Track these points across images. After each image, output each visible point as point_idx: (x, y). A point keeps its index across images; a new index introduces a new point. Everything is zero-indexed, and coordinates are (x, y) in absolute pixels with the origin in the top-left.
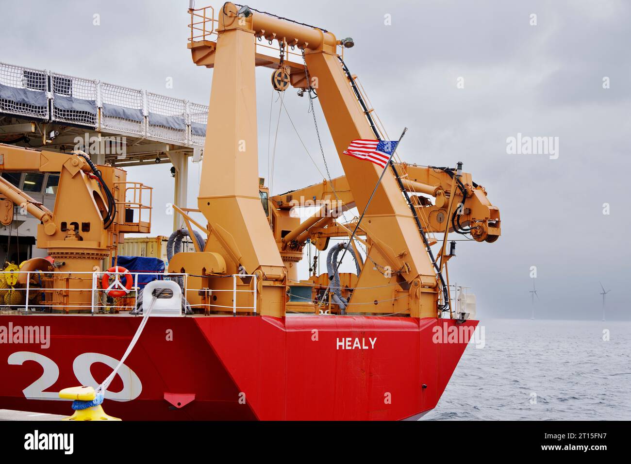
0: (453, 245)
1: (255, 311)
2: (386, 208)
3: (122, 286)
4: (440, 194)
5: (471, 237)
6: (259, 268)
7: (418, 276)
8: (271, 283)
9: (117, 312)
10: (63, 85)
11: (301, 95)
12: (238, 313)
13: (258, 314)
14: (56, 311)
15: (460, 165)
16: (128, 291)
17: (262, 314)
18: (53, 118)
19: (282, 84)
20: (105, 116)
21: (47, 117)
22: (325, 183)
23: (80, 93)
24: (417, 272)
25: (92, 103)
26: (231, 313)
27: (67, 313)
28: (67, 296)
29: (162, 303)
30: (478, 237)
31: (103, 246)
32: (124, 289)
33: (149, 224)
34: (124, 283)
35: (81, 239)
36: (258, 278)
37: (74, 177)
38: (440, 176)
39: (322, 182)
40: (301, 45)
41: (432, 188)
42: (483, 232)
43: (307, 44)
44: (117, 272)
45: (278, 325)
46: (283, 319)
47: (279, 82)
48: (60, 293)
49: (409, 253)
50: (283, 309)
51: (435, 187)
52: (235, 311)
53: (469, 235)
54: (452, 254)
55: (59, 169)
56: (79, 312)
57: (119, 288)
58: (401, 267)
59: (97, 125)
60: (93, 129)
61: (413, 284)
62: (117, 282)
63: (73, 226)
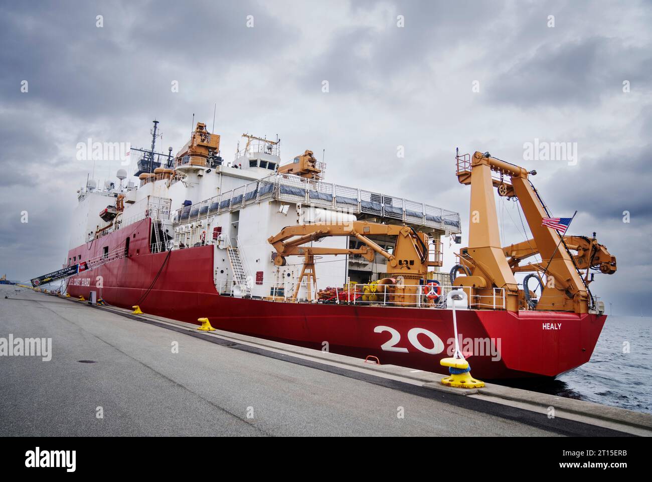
0: (592, 275)
1: (504, 308)
2: (559, 256)
3: (435, 293)
4: (580, 250)
5: (600, 271)
6: (506, 285)
7: (579, 291)
8: (511, 293)
9: (429, 307)
10: (388, 200)
11: (509, 200)
12: (496, 309)
13: (506, 310)
14: (397, 306)
15: (594, 234)
16: (438, 296)
17: (508, 310)
18: (384, 216)
19: (503, 193)
20: (407, 215)
21: (382, 215)
22: (512, 246)
23: (396, 204)
24: (578, 289)
25: (401, 209)
26: (492, 309)
27: (404, 307)
28: (403, 298)
29: (457, 302)
30: (604, 271)
31: (421, 273)
32: (436, 295)
33: (442, 262)
34: (436, 292)
35: (409, 268)
36: (505, 290)
37: (405, 237)
38: (579, 240)
39: (511, 245)
40: (510, 174)
41: (576, 247)
42: (608, 269)
43: (513, 173)
44: (432, 285)
45: (515, 315)
46: (517, 313)
47: (501, 191)
48: (399, 296)
49: (572, 279)
50: (517, 307)
51: (577, 246)
52: (494, 308)
53: (598, 270)
54: (592, 280)
55: (398, 233)
56: (409, 306)
57: (434, 294)
58: (568, 286)
59: (403, 219)
60: (401, 221)
61: (575, 296)
62: (432, 291)
63: (405, 262)
